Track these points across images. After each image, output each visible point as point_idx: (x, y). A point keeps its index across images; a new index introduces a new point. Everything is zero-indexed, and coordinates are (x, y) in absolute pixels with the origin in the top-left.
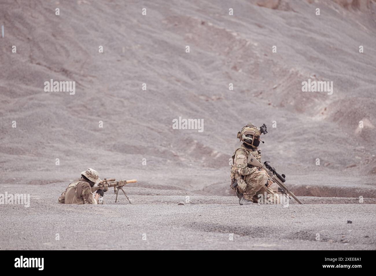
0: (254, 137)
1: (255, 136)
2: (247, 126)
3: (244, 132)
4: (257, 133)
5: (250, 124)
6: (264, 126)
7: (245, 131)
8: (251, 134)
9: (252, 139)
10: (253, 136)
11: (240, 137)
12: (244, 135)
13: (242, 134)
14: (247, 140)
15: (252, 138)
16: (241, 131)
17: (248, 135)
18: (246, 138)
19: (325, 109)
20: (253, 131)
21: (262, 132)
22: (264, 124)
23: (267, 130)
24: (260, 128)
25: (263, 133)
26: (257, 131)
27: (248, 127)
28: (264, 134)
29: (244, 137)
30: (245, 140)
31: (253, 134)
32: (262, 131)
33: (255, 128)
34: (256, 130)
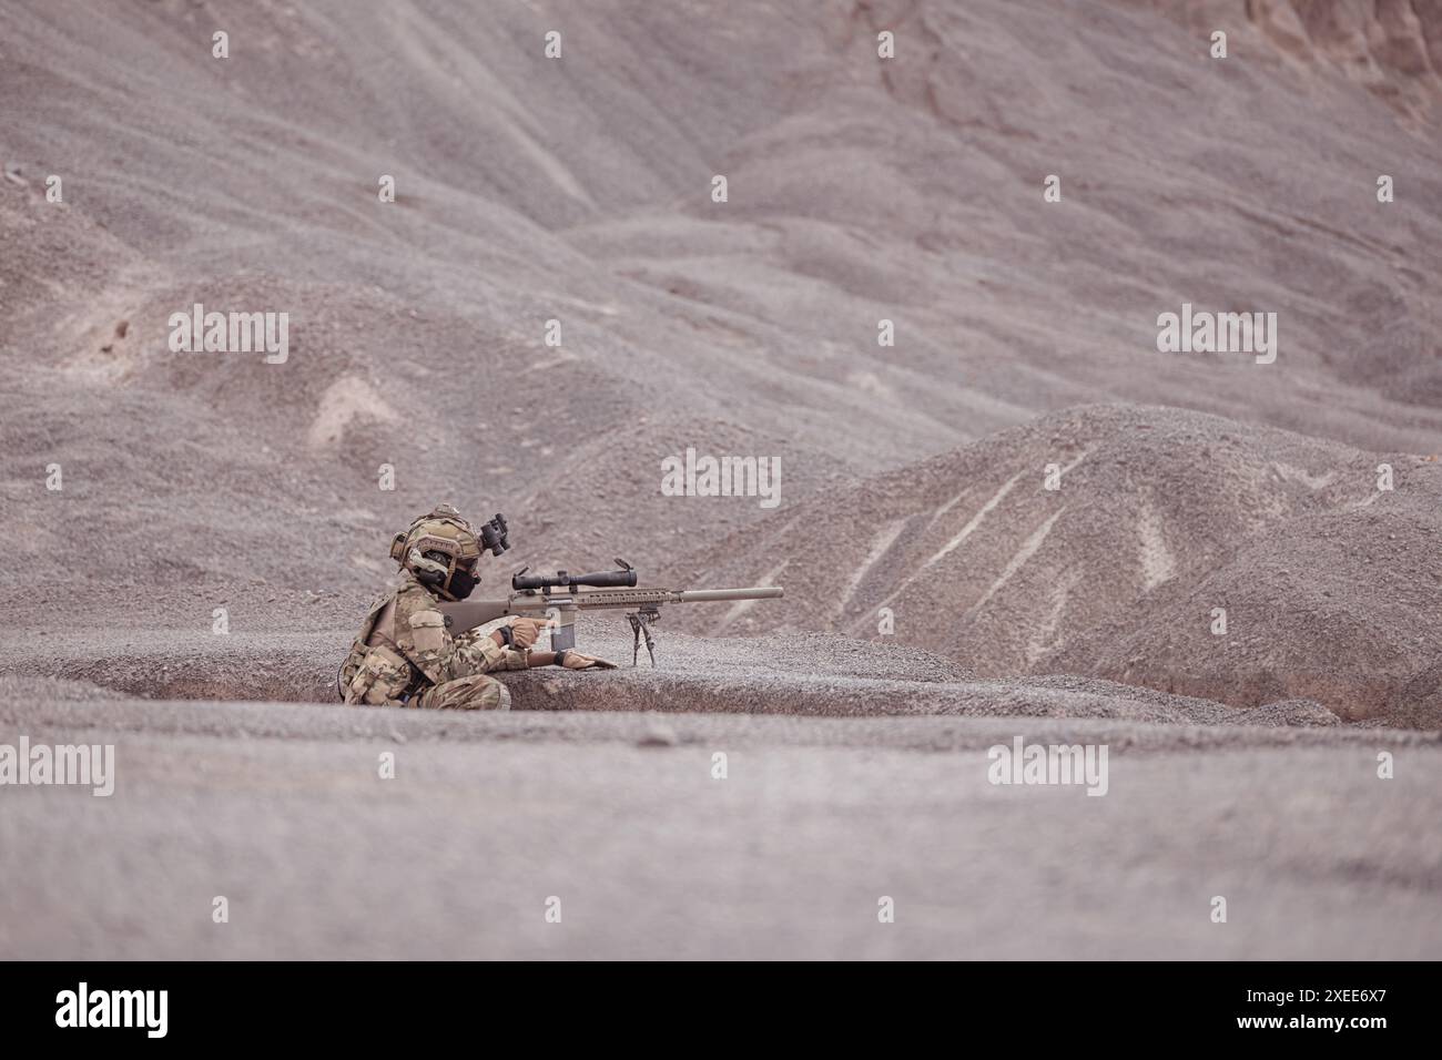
0: (453, 563)
1: (459, 561)
2: (431, 517)
3: (419, 538)
4: (466, 549)
5: (444, 509)
6: (499, 521)
7: (423, 534)
8: (443, 548)
9: (444, 569)
10: (451, 558)
11: (402, 557)
12: (416, 551)
13: (408, 546)
14: (426, 570)
15: (448, 566)
16: (406, 535)
17: (432, 552)
18: (424, 563)
19: (122, 331)
20: (455, 538)
21: (485, 547)
22: (498, 516)
23: (509, 540)
24: (482, 528)
25: (489, 551)
26: (466, 539)
27: (436, 523)
28: (496, 554)
29: (416, 558)
30: (417, 570)
31: (452, 551)
32: (487, 541)
33: (464, 527)
34: (466, 535)
